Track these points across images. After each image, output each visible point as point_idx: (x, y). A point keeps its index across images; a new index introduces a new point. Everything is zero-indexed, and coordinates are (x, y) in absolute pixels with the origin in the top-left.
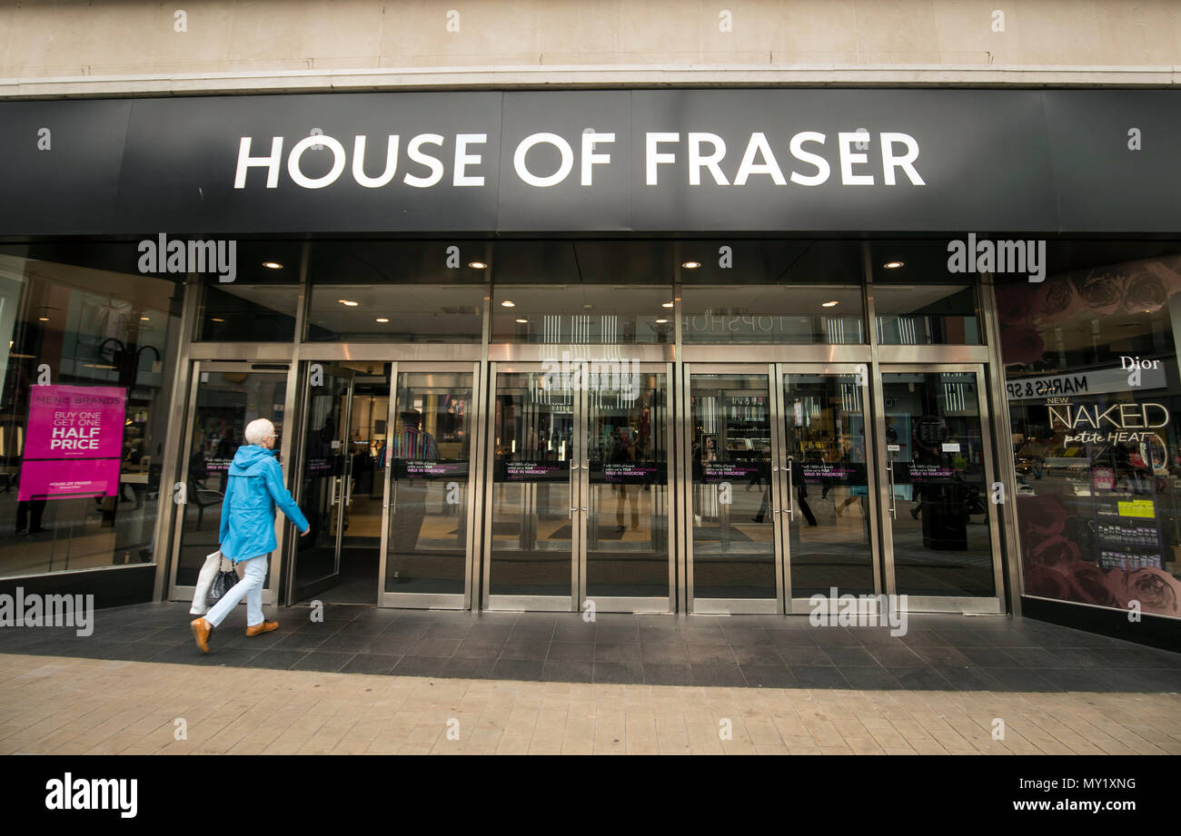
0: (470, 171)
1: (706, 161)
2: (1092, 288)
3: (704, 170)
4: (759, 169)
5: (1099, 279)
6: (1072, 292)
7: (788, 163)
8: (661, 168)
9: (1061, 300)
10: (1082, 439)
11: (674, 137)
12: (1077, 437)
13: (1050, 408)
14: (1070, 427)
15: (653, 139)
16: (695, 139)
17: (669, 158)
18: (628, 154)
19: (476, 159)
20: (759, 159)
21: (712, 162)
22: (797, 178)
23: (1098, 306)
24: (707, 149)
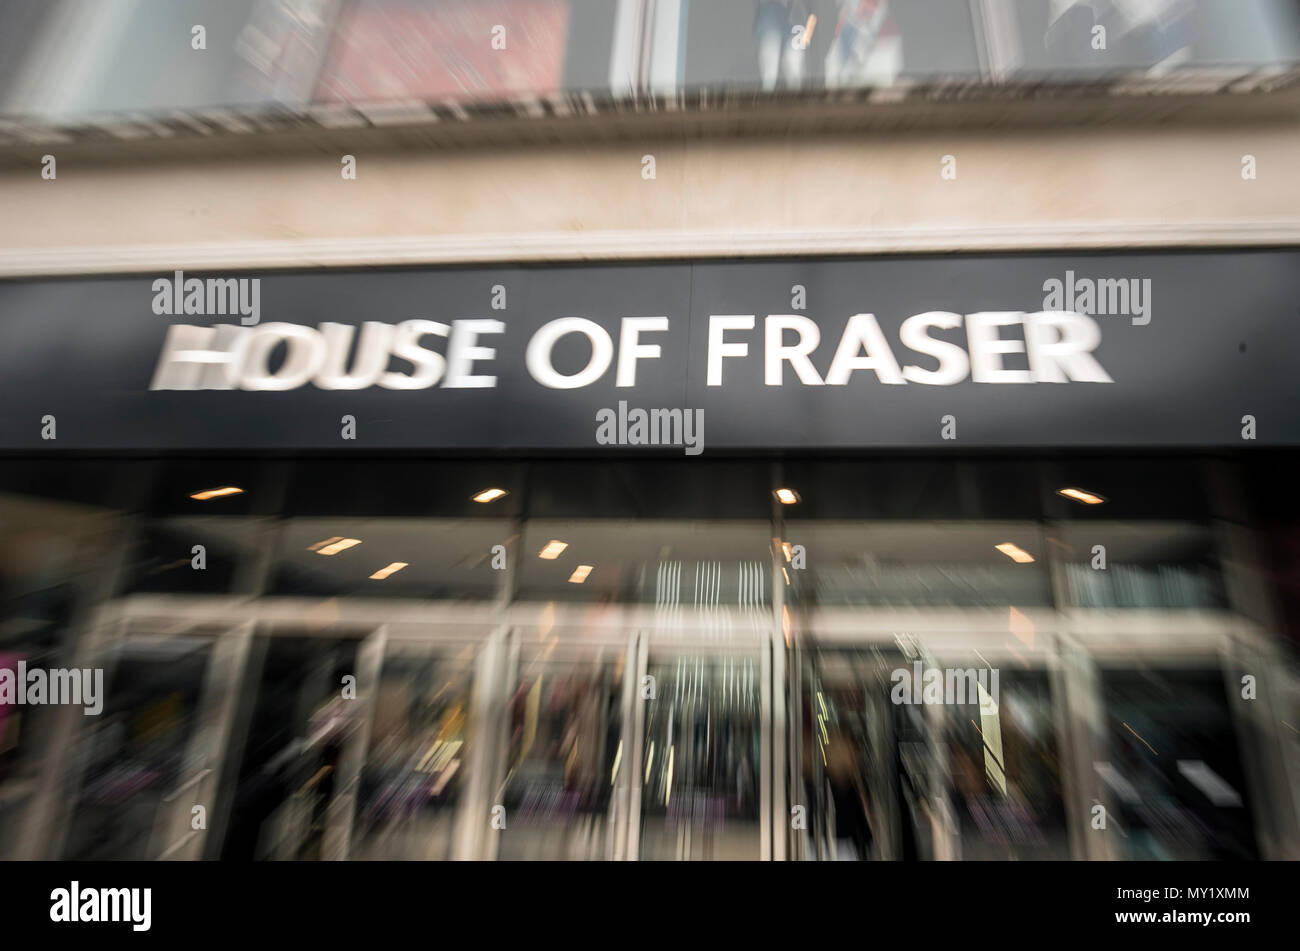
0: (478, 368)
1: (791, 353)
3: (787, 365)
4: (863, 364)
7: (905, 356)
8: (728, 363)
11: (746, 322)
15: (718, 324)
16: (775, 324)
17: (740, 350)
18: (685, 345)
19: (486, 354)
20: (862, 352)
21: (799, 356)
22: (917, 375)
24: (791, 338)
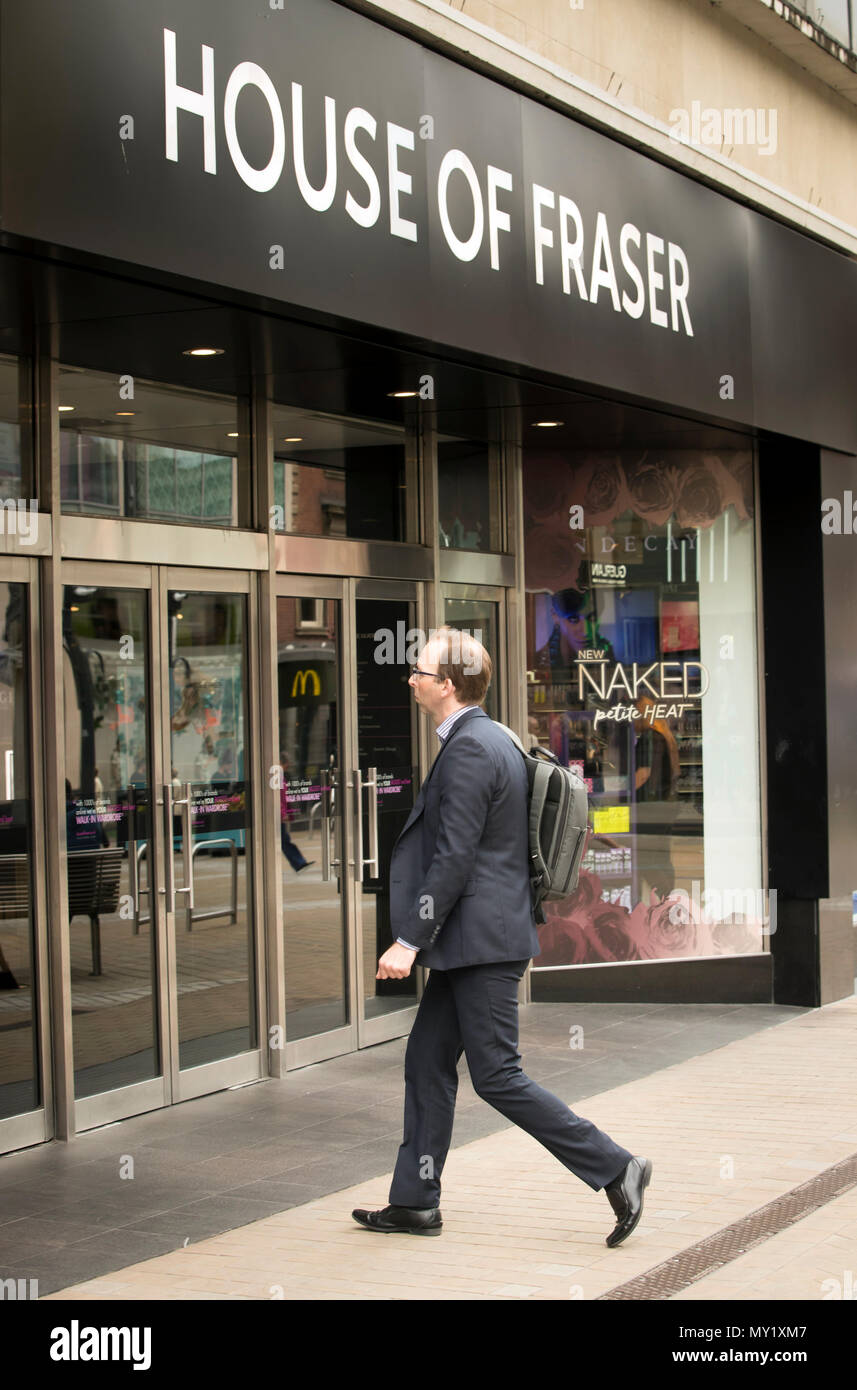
1: (572, 252)
2: (643, 480)
4: (604, 280)
5: (651, 467)
6: (620, 481)
9: (605, 493)
10: (616, 716)
11: (551, 199)
12: (610, 712)
13: (581, 667)
14: (602, 696)
15: (538, 197)
16: (564, 208)
17: (549, 238)
19: (407, 184)
21: (576, 258)
22: (627, 304)
23: (649, 509)
